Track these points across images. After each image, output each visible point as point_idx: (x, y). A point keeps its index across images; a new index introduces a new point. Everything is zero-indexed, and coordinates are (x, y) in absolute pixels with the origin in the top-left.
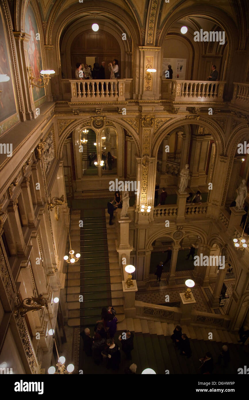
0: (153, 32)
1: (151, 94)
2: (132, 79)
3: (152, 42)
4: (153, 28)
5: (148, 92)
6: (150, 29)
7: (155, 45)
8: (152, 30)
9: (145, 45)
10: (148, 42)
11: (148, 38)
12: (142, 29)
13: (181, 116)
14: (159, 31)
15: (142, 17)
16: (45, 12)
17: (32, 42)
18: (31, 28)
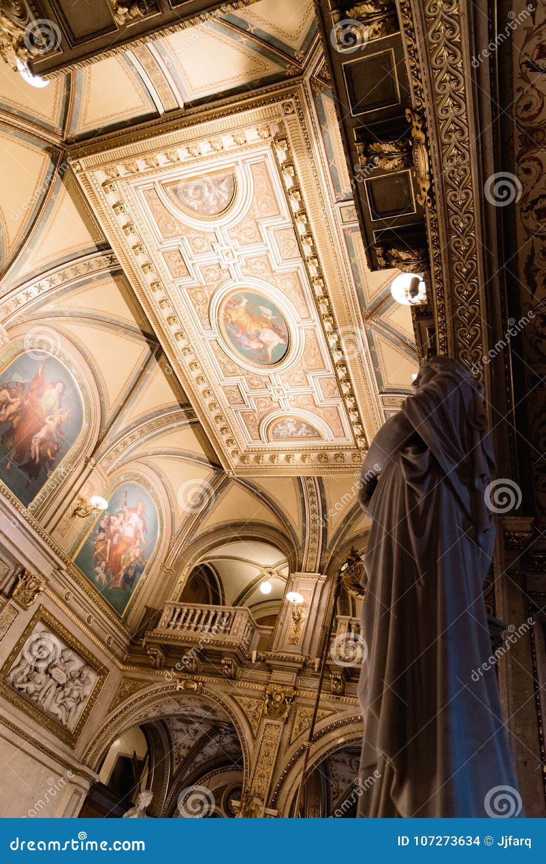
0: (316, 555)
1: (297, 650)
3: (313, 568)
4: (316, 550)
5: (292, 647)
6: (311, 552)
7: (317, 572)
8: (315, 552)
9: (302, 572)
10: (307, 568)
11: (307, 563)
12: (299, 551)
14: (326, 554)
15: (299, 534)
16: (178, 524)
17: (129, 525)
18: (138, 513)
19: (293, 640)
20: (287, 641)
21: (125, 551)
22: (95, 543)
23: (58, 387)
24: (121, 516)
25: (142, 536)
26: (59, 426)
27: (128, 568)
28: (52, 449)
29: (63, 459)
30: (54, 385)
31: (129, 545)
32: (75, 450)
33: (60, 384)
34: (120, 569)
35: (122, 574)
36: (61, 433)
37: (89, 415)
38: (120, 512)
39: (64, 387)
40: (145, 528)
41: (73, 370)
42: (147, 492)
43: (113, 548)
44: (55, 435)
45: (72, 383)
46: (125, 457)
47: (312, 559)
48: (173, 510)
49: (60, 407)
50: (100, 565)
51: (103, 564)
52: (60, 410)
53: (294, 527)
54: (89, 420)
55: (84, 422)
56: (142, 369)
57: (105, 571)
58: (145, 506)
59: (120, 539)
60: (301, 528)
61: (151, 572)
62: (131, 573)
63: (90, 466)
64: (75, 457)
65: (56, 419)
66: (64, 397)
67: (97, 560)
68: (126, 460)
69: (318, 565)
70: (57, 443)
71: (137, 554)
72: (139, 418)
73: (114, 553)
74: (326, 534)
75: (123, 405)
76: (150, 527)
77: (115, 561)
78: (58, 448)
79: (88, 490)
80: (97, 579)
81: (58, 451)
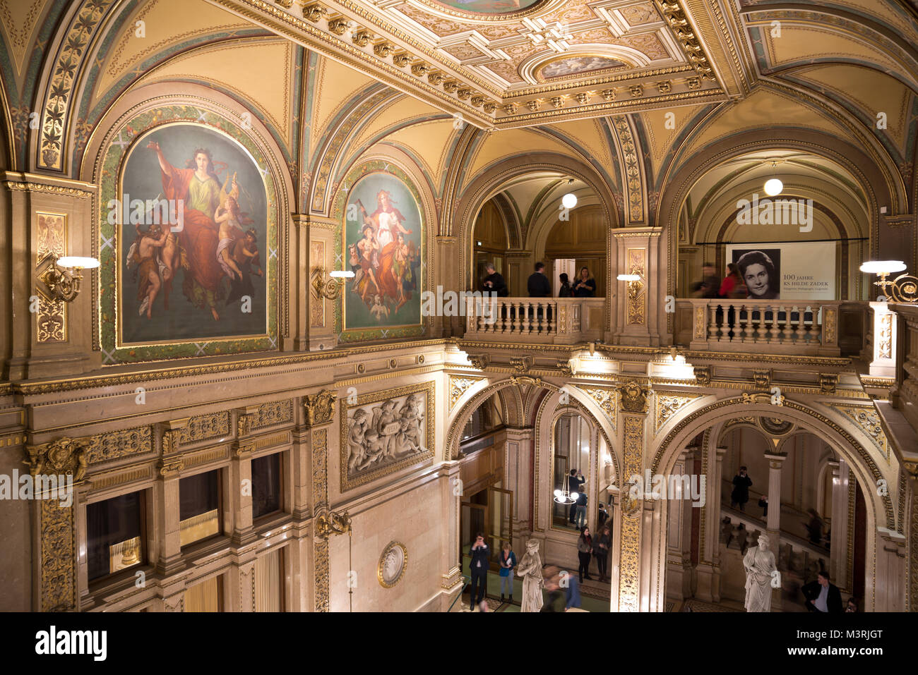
0: (641, 196)
1: (643, 332)
2: (603, 299)
3: (640, 219)
4: (640, 190)
5: (635, 327)
6: (632, 193)
7: (647, 224)
8: (639, 193)
9: (626, 225)
10: (632, 219)
11: (631, 211)
12: (615, 194)
13: (727, 391)
14: (655, 194)
15: (610, 171)
16: (438, 183)
17: (382, 231)
18: (385, 209)
19: (635, 318)
20: (627, 320)
21: (392, 264)
22: (356, 288)
23: (199, 163)
24: (369, 233)
25: (401, 228)
26: (235, 210)
27: (404, 276)
28: (246, 245)
29: (268, 242)
30: (193, 165)
31: (392, 253)
32: (273, 217)
33: (200, 155)
34: (395, 283)
35: (400, 287)
36: (244, 215)
37: (260, 155)
38: (365, 228)
39: (207, 152)
40: (400, 218)
41: (203, 116)
42: (383, 174)
43: (378, 273)
44: (239, 227)
45: (212, 137)
46: (337, 173)
47: (636, 203)
48: (423, 169)
49: (220, 185)
50: (374, 303)
51: (377, 298)
52: (223, 189)
53: (600, 162)
54: (265, 162)
55: (260, 171)
56: (299, 68)
57: (382, 302)
58: (388, 193)
59: (381, 256)
60: (611, 162)
61: (429, 255)
62: (409, 276)
63: (303, 224)
64: (278, 224)
65: (227, 206)
66: (217, 167)
67: (367, 300)
68: (340, 175)
69: (646, 212)
70: (248, 232)
71: (406, 252)
72: (329, 121)
73: (382, 277)
74: (650, 165)
75: (300, 119)
76: (404, 211)
77: (387, 283)
78: (252, 235)
79: (317, 251)
80: (378, 317)
81: (255, 241)
